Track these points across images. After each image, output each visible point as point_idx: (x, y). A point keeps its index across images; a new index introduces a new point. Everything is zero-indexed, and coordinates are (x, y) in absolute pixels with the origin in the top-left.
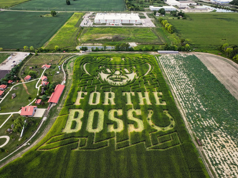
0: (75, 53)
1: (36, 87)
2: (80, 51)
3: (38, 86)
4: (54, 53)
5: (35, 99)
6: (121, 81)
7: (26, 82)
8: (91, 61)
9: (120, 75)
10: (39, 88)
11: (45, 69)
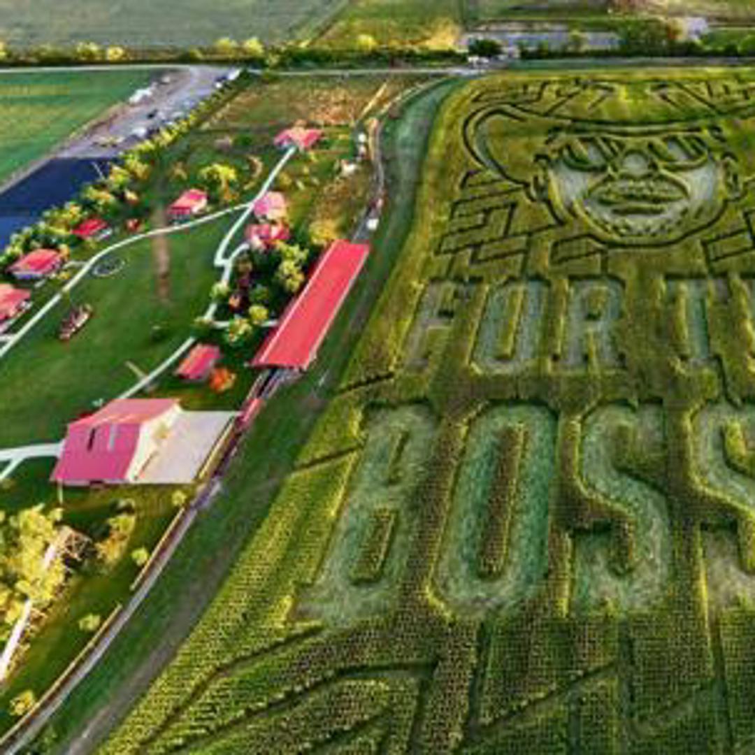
0: (444, 67)
1: (219, 261)
2: (470, 59)
3: (226, 255)
4: (350, 67)
5: (190, 342)
6: (656, 212)
7: (176, 228)
8: (514, 105)
9: (647, 177)
10: (228, 264)
11: (291, 151)
